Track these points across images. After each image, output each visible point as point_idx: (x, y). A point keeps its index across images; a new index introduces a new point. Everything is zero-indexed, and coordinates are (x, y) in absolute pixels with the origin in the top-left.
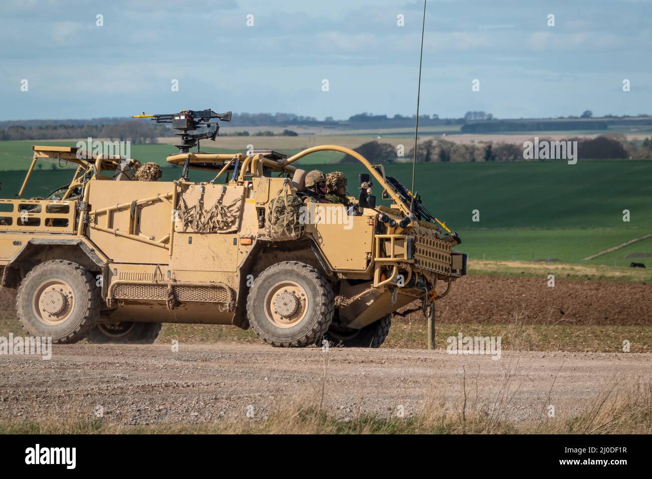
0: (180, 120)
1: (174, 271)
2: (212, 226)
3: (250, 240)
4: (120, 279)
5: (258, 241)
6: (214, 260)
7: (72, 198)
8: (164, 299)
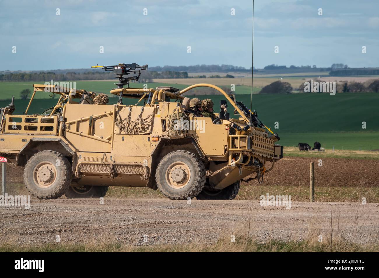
0: (118, 69)
1: (115, 157)
2: (136, 130)
3: (157, 138)
4: (83, 161)
5: (162, 139)
6: (137, 150)
7: (55, 114)
8: (108, 173)
